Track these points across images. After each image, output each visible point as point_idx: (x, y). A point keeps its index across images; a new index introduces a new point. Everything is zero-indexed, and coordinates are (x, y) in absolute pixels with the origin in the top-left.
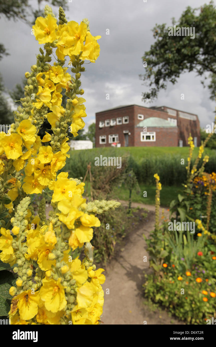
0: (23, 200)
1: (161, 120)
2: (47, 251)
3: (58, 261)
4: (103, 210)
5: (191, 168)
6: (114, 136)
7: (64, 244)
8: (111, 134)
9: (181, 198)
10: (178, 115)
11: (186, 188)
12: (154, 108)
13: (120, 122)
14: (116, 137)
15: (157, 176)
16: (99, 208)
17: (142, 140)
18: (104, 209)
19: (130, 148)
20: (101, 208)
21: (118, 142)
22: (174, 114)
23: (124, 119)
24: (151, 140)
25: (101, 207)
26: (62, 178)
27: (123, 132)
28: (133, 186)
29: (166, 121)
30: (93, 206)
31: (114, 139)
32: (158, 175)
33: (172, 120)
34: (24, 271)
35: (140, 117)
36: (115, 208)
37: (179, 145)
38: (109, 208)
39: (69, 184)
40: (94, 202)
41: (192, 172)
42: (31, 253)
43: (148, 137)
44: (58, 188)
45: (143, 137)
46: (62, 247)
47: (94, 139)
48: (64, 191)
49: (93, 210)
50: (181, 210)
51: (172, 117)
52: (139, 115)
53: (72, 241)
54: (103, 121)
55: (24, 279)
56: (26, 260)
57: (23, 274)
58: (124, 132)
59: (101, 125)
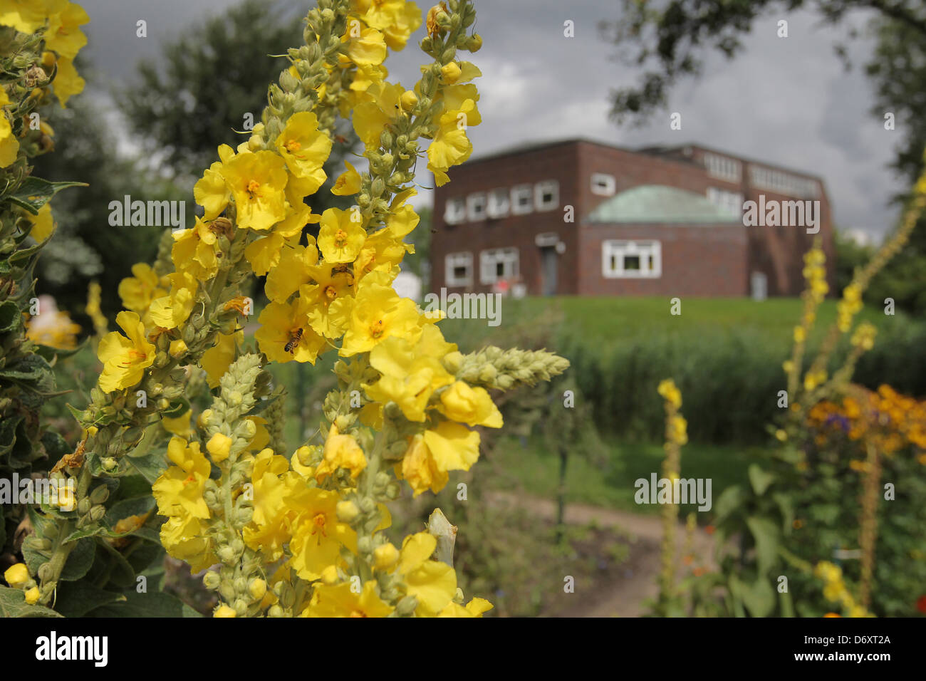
0: (239, 360)
1: (683, 195)
2: (317, 517)
3: (362, 532)
4: (513, 377)
5: (805, 369)
6: (500, 257)
7: (383, 477)
8: (491, 247)
9: (760, 480)
10: (745, 176)
11: (781, 445)
12: (654, 152)
13: (523, 201)
14: (509, 259)
15: (670, 391)
16: (501, 371)
17: (607, 272)
18: (516, 374)
19: (562, 301)
20: (507, 369)
21: (518, 277)
22: (732, 174)
23: (539, 191)
24: (644, 272)
25: (508, 366)
26: (375, 286)
27: (533, 240)
28: (576, 436)
29: (701, 202)
30: (483, 363)
31: (500, 268)
32: (677, 386)
33: (726, 197)
34: (240, 582)
35: (603, 185)
36: (550, 374)
37: (749, 291)
38: (532, 373)
39: (395, 309)
40: (485, 351)
41: (810, 384)
42: (267, 521)
43: (632, 262)
44: (362, 318)
45: (613, 259)
46: (379, 486)
47: (425, 266)
48: (380, 328)
49: (482, 374)
50: (760, 528)
51: (722, 186)
52: (598, 178)
53: (412, 464)
54: (461, 200)
55: (240, 607)
56: (246, 547)
57: (235, 590)
58: (541, 241)
59: (452, 215)
